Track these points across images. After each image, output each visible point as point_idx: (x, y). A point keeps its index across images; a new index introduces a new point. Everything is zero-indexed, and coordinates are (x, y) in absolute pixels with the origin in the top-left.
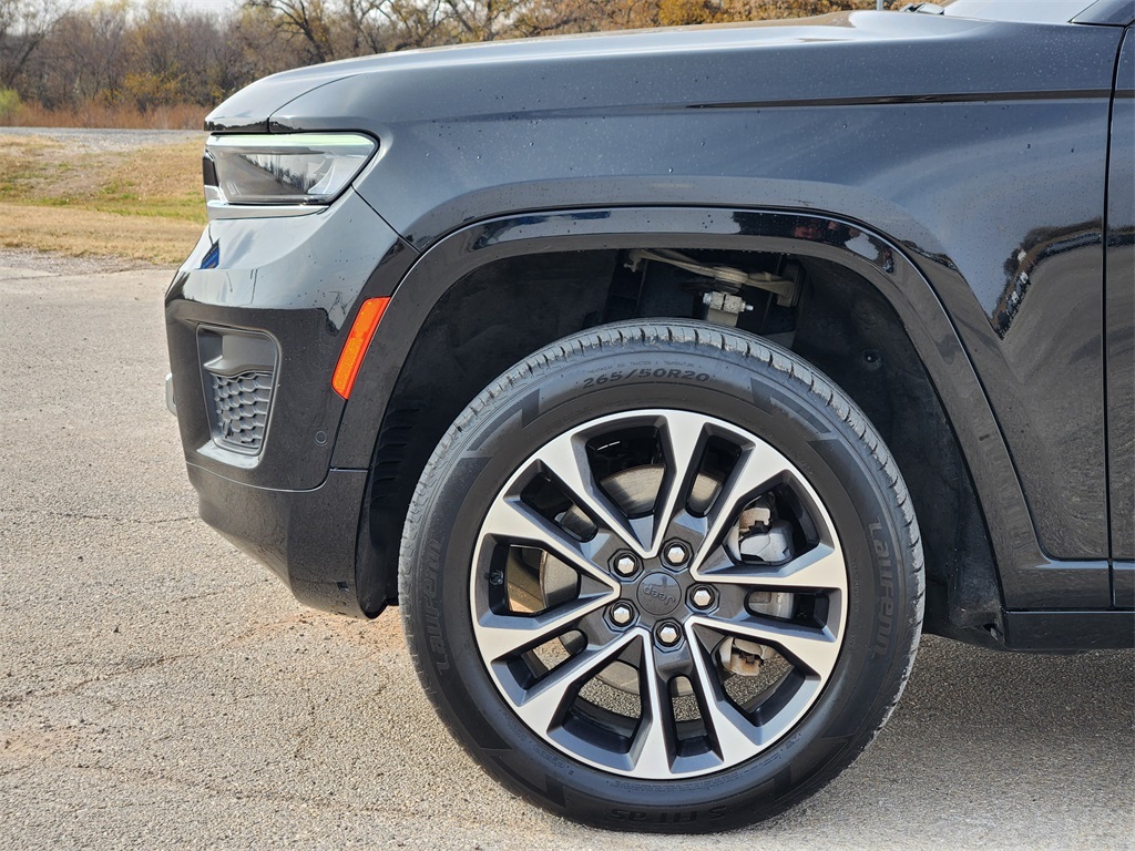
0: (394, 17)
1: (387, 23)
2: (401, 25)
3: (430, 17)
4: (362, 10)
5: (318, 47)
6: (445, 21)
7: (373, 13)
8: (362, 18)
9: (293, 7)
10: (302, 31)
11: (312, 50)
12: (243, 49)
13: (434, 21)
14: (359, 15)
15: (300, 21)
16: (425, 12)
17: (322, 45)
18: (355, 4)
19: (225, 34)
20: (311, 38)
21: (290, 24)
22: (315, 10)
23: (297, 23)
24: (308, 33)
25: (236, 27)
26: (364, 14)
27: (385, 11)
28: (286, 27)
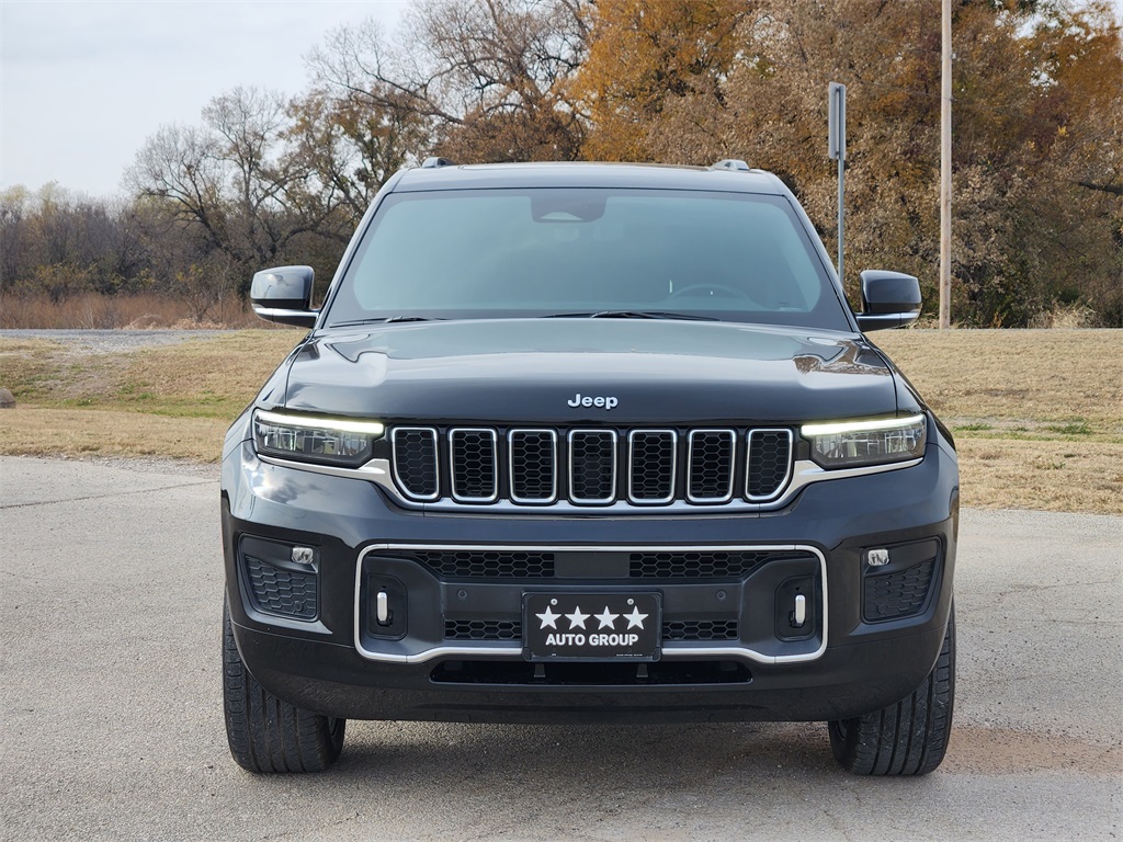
0: (289, 204)
1: (283, 209)
2: (297, 211)
3: (324, 203)
4: (257, 197)
5: (214, 234)
6: (340, 207)
7: (268, 200)
8: (257, 205)
9: (189, 196)
10: (198, 218)
11: (208, 237)
12: (139, 236)
13: (328, 206)
14: (255, 203)
15: (196, 209)
16: (318, 198)
17: (219, 232)
18: (250, 192)
19: (122, 222)
20: (208, 226)
21: (186, 212)
22: (211, 199)
23: (195, 212)
24: (204, 221)
25: (131, 216)
26: (259, 201)
27: (280, 198)
28: (181, 215)
